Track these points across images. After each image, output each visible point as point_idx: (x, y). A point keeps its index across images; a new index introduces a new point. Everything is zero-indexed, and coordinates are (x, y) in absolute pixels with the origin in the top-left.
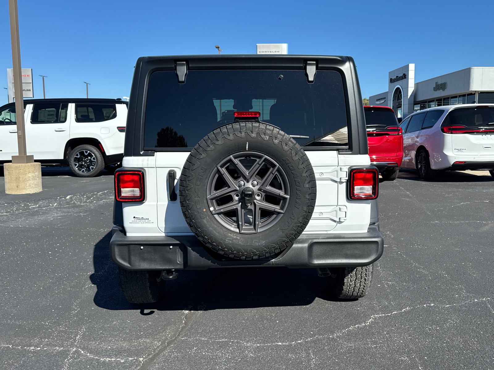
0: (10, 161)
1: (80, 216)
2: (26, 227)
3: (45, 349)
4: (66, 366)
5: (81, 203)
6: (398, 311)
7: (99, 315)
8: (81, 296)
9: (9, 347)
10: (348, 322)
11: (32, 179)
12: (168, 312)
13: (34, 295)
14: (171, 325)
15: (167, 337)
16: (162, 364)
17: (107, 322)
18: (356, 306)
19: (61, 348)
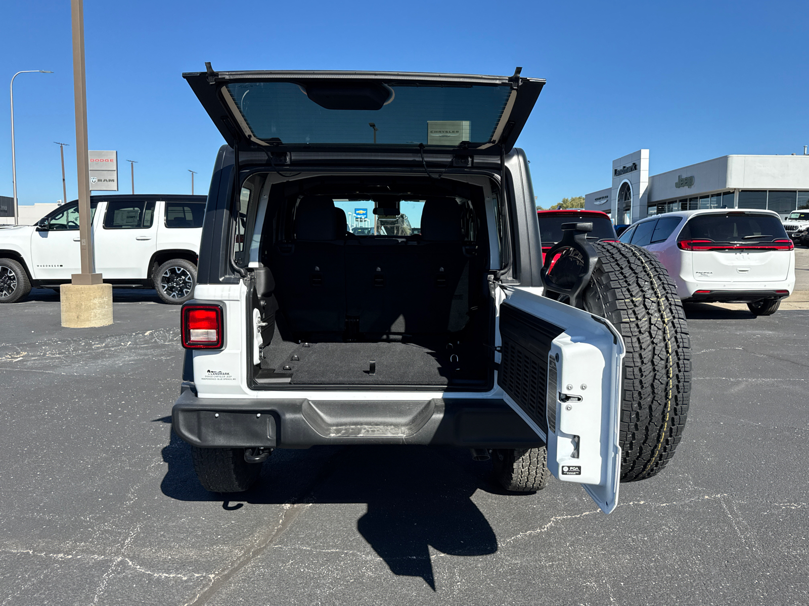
0: (68, 281)
1: (161, 360)
2: (83, 375)
3: (79, 557)
4: (103, 584)
5: (165, 341)
6: (591, 511)
7: (163, 508)
8: (142, 479)
9: (28, 552)
10: (516, 527)
11: (99, 307)
12: (261, 506)
13: (77, 476)
14: (262, 526)
15: (253, 543)
16: (240, 585)
17: (173, 519)
18: (531, 502)
19: (101, 556)
